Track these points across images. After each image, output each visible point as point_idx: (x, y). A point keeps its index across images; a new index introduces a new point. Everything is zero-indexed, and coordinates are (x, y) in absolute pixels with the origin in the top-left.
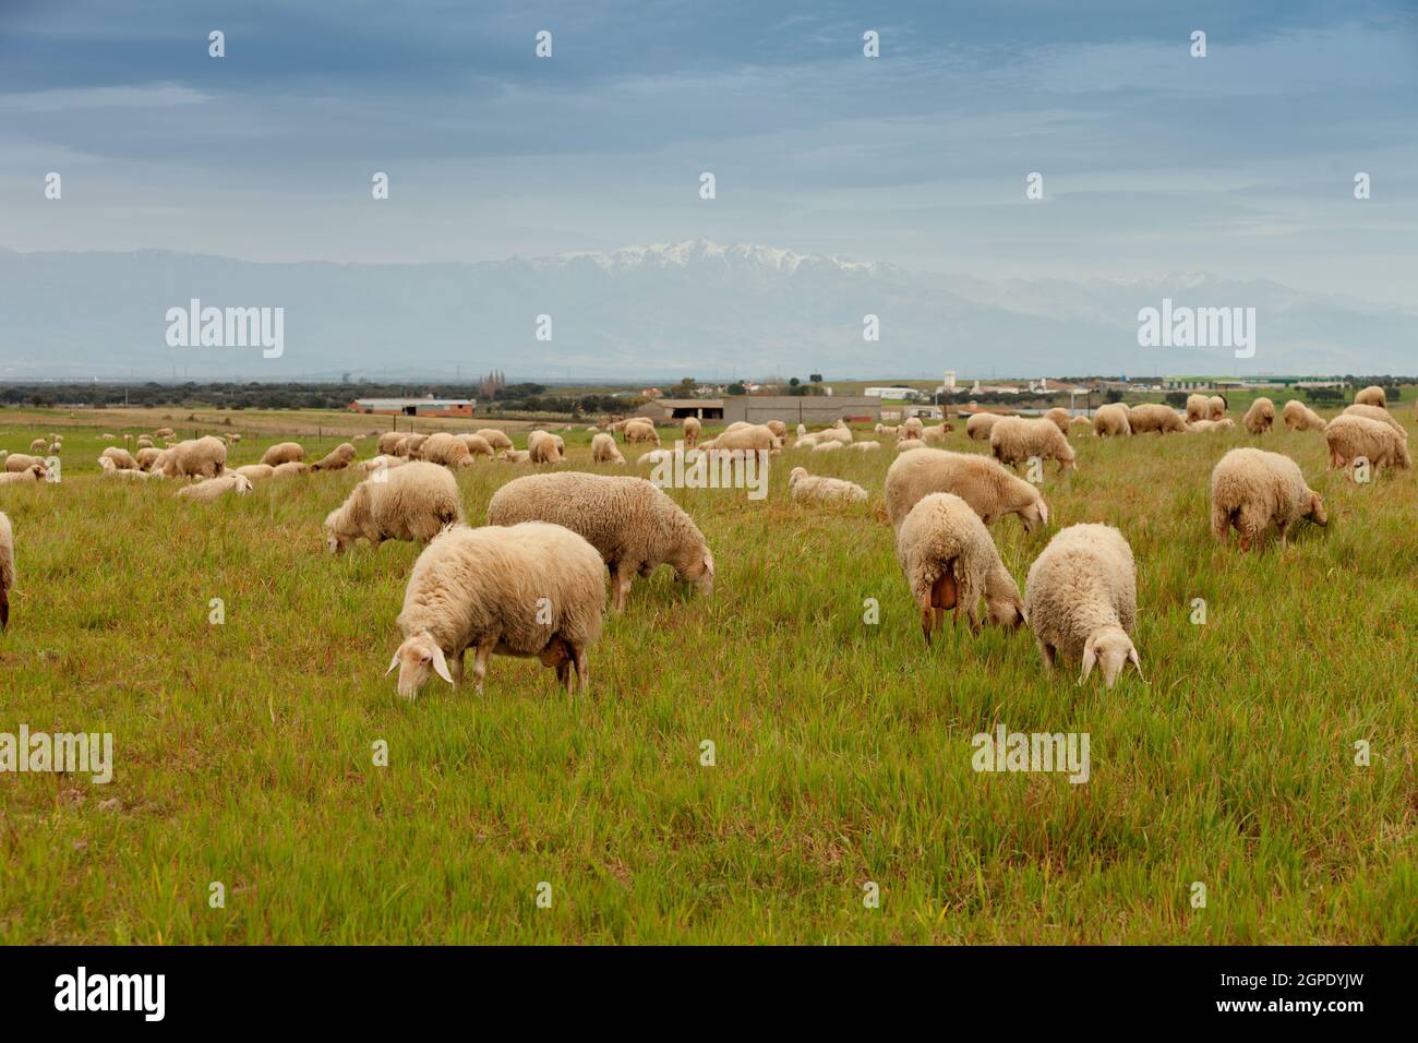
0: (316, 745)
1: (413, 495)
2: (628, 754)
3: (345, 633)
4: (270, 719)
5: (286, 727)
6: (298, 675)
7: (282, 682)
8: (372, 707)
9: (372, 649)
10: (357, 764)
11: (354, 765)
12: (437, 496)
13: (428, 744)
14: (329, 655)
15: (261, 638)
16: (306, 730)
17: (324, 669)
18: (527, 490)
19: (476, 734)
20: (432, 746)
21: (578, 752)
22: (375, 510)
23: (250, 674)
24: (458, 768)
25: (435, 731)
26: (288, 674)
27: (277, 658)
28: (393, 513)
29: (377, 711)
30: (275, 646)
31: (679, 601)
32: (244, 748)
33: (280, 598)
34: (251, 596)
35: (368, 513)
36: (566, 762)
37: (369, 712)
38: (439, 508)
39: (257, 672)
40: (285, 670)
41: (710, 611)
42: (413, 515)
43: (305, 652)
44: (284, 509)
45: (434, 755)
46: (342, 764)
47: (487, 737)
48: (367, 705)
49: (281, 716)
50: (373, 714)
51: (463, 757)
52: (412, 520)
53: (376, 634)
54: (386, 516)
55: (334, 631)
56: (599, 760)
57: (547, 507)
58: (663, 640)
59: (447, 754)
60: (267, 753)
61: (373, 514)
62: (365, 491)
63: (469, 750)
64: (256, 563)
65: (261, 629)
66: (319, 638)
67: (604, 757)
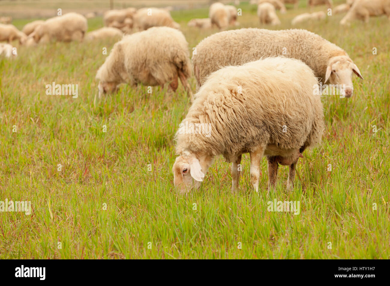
0: (86, 234)
1: (154, 50)
2: (315, 230)
3: (96, 154)
4: (49, 216)
5: (61, 221)
6: (64, 185)
7: (53, 189)
8: (123, 204)
9: (116, 164)
10: (117, 246)
11: (114, 246)
12: (172, 49)
13: (167, 229)
14: (86, 170)
15: (35, 160)
16: (76, 222)
17: (82, 180)
18: (220, 41)
19: (201, 220)
20: (171, 231)
21: (277, 229)
22: (128, 64)
23: (30, 185)
24: (191, 245)
25: (172, 220)
26: (58, 184)
27: (48, 173)
28: (142, 66)
29: (127, 208)
30: (46, 165)
31: (338, 119)
32: (33, 238)
33: (46, 131)
34: (25, 131)
35: (123, 65)
36: (269, 237)
37: (122, 209)
38: (173, 58)
39: (35, 184)
40: (55, 181)
41: (362, 125)
42: (155, 65)
43: (68, 169)
44: (42, 68)
45: (172, 237)
46: (106, 246)
47: (210, 222)
48: (119, 204)
49: (57, 213)
50: (124, 209)
51: (194, 237)
52: (155, 69)
53: (118, 153)
54: (136, 69)
55: (88, 152)
56: (294, 235)
57: (235, 53)
58: (329, 148)
59: (182, 235)
60: (50, 241)
61: (126, 65)
62: (120, 49)
63: (198, 232)
64: (28, 106)
65: (34, 153)
66: (77, 157)
67: (297, 233)
